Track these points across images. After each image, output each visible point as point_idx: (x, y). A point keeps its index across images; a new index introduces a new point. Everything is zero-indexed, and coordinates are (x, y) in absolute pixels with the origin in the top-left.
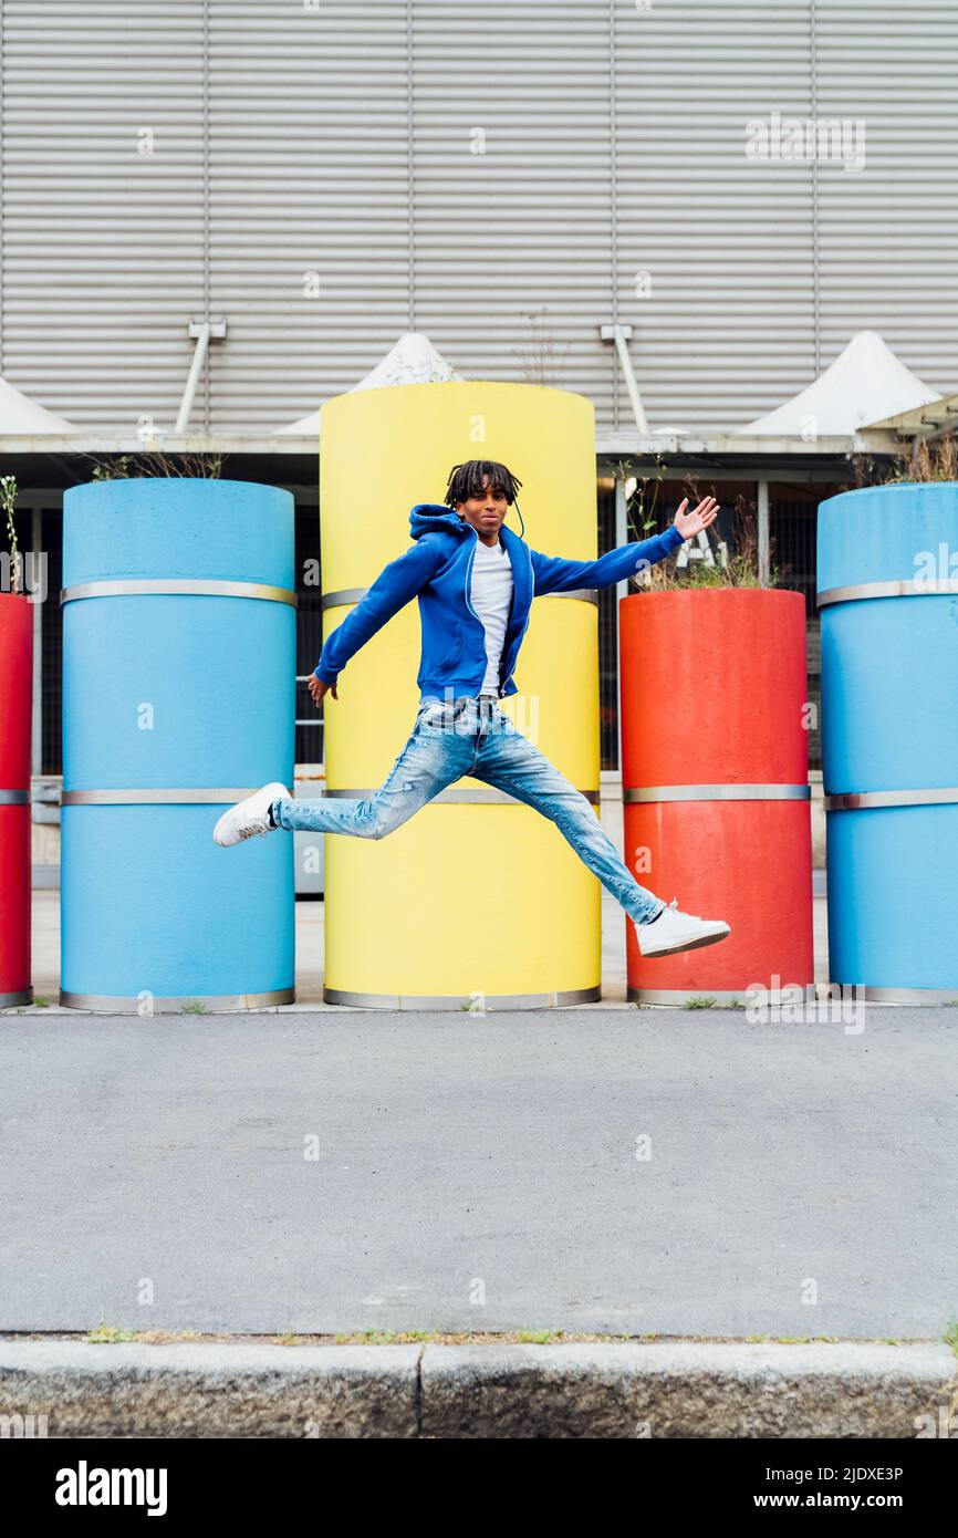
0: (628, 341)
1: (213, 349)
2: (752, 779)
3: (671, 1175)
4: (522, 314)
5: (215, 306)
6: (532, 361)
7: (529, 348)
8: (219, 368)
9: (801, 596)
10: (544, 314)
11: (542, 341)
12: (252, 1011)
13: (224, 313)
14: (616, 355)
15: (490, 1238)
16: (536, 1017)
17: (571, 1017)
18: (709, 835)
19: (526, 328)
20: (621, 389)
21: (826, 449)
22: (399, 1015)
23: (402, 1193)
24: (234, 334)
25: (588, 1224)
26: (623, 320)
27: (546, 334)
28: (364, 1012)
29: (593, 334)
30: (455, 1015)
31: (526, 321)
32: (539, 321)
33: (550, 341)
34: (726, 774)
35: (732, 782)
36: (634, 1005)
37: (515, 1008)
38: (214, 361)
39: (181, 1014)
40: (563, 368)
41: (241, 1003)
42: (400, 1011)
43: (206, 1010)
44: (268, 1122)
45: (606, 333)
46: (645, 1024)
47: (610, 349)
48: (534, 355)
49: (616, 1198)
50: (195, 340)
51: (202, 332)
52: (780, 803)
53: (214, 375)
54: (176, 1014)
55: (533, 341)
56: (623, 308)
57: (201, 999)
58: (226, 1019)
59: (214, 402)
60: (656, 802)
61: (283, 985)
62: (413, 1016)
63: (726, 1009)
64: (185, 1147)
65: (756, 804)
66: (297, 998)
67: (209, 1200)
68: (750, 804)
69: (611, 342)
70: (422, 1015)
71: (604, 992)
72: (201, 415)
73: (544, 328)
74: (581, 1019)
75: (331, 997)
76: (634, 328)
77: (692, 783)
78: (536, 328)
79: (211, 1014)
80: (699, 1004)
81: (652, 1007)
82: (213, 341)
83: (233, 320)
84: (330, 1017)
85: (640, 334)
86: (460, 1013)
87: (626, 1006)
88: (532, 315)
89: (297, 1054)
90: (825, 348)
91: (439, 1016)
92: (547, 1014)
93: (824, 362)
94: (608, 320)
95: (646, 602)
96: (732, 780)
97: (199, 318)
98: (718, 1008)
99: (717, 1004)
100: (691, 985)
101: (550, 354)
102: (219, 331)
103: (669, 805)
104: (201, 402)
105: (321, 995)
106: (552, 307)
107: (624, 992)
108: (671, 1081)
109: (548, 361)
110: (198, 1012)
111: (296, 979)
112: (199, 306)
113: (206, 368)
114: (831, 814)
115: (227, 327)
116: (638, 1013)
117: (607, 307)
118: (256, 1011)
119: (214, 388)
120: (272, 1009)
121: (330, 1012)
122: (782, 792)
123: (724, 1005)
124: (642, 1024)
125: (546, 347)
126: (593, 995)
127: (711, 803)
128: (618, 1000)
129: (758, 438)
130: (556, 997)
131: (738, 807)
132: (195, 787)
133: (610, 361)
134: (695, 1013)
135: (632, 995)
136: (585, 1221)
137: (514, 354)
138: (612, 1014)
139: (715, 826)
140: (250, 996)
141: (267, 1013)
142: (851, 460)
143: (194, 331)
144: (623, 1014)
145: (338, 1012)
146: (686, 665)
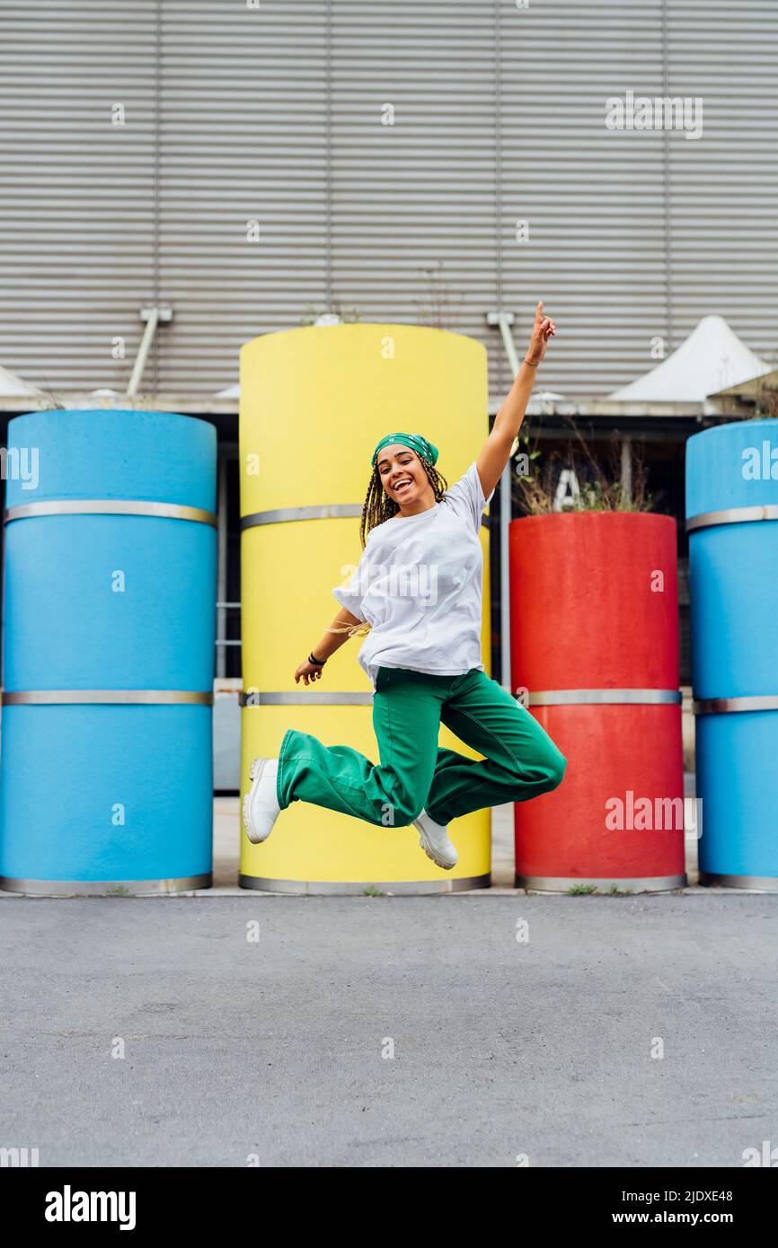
0: (511, 326)
1: (162, 330)
2: (630, 685)
3: (571, 1069)
4: (420, 270)
5: (163, 295)
6: (429, 308)
7: (428, 297)
8: (166, 346)
9: (672, 520)
10: (440, 270)
11: (439, 292)
12: (171, 895)
13: (171, 301)
14: (500, 337)
15: (386, 1144)
16: (433, 901)
17: (465, 902)
18: (591, 735)
19: (424, 281)
20: (505, 366)
21: (680, 412)
22: (306, 899)
23: (296, 1089)
24: (180, 318)
25: (489, 1127)
26: (506, 308)
27: (443, 286)
28: (274, 896)
29: (480, 320)
30: (356, 900)
31: (425, 275)
32: (436, 275)
33: (446, 292)
34: (606, 680)
35: (611, 687)
36: (522, 891)
37: (413, 893)
38: (162, 341)
39: (105, 897)
40: (458, 314)
41: (162, 887)
42: (308, 895)
43: (131, 893)
44: (171, 1007)
45: (492, 319)
46: (533, 910)
47: (495, 333)
48: (432, 303)
49: (516, 1096)
50: (145, 323)
51: (151, 316)
52: (656, 707)
53: (162, 352)
54: (101, 897)
55: (431, 292)
56: (506, 298)
57: (126, 883)
58: (145, 902)
59: (162, 374)
60: (541, 706)
61: (202, 871)
62: (319, 901)
63: (606, 895)
64: (84, 1035)
65: (634, 707)
66: (214, 883)
67: (98, 1096)
68: (629, 707)
69: (496, 327)
70: (327, 900)
71: (494, 878)
72: (150, 386)
73: (440, 281)
74: (474, 904)
75: (245, 882)
76: (516, 315)
77: (574, 688)
78: (433, 281)
79: (133, 897)
80: (582, 891)
81: (539, 893)
82: (161, 324)
83: (179, 306)
84: (243, 901)
85: (521, 321)
86: (362, 898)
87: (514, 892)
88: (429, 271)
89: (208, 937)
90: (676, 333)
91: (343, 900)
92: (442, 899)
93: (675, 344)
94: (494, 308)
95: (533, 524)
96: (611, 685)
97: (149, 304)
98: (598, 895)
99: (598, 890)
100: (574, 873)
101: (446, 303)
102: (166, 315)
103: (554, 710)
104: (150, 374)
105: (236, 880)
106: (447, 264)
107: (512, 878)
108: (561, 967)
109: (444, 309)
110: (119, 895)
111: (214, 864)
112: (150, 294)
113: (154, 346)
114: (700, 718)
115: (174, 312)
116: (526, 898)
117: (493, 298)
118: (175, 894)
119: (161, 363)
120: (190, 893)
121: (243, 897)
122: (655, 696)
123: (604, 892)
124: (530, 908)
125: (443, 297)
126: (484, 881)
127: (592, 707)
128: (506, 885)
129: (622, 403)
130: (450, 883)
131: (616, 712)
132: (122, 688)
133: (495, 343)
134: (579, 899)
135: (520, 881)
136: (486, 1123)
137: (415, 303)
138: (503, 899)
139: (596, 728)
140: (171, 881)
141: (185, 897)
142: (702, 421)
143: (145, 315)
144: (512, 900)
145: (250, 897)
146: (569, 582)
